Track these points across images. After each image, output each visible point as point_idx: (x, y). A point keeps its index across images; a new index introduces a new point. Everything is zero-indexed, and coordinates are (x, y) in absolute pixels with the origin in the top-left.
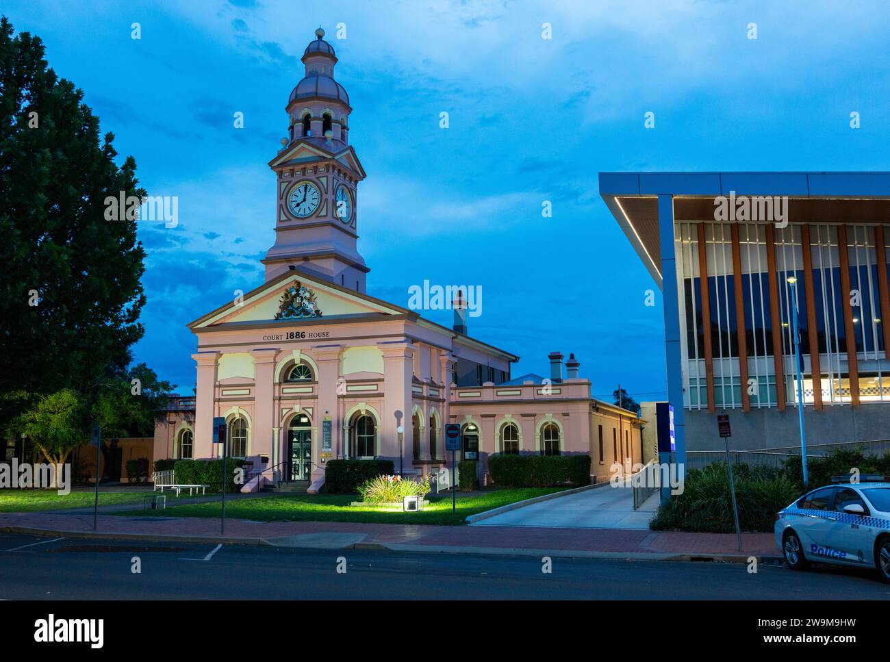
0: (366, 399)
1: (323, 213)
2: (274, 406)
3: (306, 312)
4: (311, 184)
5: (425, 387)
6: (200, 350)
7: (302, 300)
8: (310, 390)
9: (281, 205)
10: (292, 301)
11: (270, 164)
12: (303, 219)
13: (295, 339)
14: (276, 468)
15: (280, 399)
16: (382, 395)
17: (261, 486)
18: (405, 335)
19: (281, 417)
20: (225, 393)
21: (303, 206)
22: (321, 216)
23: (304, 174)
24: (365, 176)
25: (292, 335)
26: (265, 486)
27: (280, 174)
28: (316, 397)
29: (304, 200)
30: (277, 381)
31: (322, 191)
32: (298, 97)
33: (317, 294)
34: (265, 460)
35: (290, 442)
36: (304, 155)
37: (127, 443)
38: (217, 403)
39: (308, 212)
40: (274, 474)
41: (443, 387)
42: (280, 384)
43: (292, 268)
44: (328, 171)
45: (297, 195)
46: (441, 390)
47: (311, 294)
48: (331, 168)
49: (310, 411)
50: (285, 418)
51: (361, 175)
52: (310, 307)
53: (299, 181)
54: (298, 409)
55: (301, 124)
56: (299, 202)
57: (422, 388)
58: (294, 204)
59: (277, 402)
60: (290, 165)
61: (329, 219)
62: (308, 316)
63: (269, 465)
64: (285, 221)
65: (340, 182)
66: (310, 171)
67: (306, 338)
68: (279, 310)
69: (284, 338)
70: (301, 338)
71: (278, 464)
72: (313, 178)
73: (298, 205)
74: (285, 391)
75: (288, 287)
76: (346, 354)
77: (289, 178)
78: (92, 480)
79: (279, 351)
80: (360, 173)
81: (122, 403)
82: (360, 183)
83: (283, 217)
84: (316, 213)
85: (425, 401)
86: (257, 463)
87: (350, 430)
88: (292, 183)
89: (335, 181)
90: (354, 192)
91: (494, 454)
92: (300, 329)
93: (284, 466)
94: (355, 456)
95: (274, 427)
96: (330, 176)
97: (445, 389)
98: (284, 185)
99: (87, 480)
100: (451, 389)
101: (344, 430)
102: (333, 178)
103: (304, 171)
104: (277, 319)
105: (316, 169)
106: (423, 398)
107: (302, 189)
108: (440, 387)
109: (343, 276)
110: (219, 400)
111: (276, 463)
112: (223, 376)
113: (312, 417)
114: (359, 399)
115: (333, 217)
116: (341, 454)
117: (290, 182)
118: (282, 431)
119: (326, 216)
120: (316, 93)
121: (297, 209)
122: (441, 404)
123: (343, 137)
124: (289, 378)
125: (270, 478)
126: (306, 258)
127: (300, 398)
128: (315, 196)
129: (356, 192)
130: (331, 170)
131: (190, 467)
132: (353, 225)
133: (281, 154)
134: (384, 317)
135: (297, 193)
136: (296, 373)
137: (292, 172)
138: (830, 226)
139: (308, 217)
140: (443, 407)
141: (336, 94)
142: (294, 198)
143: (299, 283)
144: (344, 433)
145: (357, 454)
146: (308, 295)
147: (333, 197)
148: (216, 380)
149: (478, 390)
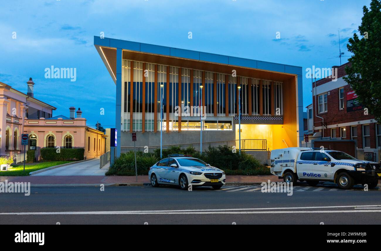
18: (4, 95)
46: (20, 120)
57: (11, 119)
91: (43, 147)
97: (22, 120)
100: (25, 120)
106: (11, 123)
140: (21, 127)
149: (38, 121)
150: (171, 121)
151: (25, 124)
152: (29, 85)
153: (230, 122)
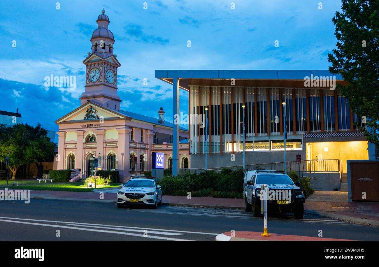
0: (112, 149)
1: (101, 80)
2: (83, 151)
3: (94, 117)
4: (97, 69)
5: (137, 144)
6: (60, 131)
7: (92, 113)
8: (95, 145)
9: (87, 78)
10: (89, 113)
11: (83, 62)
12: (94, 82)
13: (90, 127)
14: (83, 173)
15: (85, 148)
16: (117, 147)
17: (78, 180)
18: (125, 125)
19: (85, 155)
20: (68, 146)
21: (94, 78)
22: (100, 82)
23: (95, 66)
24: (120, 65)
25: (89, 125)
26: (79, 180)
27: (87, 66)
28: (96, 148)
29: (95, 75)
30: (84, 142)
31: (101, 72)
32: (93, 37)
33: (98, 110)
34: (80, 170)
35: (89, 164)
36: (95, 59)
37: (45, 164)
38: (65, 150)
39: (96, 80)
40: (82, 175)
41: (148, 144)
42: (85, 143)
43: (88, 101)
44: (102, 65)
45: (92, 74)
46: (147, 145)
47: (95, 110)
48: (104, 63)
49: (95, 153)
50: (87, 156)
51: (119, 65)
52: (95, 115)
53: (93, 69)
54: (91, 152)
55: (94, 47)
56: (93, 76)
57: (136, 144)
58: (92, 77)
59: (84, 149)
60: (90, 62)
61: (103, 83)
62: (95, 118)
63: (81, 172)
64: (88, 83)
65: (108, 68)
66: (97, 65)
67: (94, 126)
68: (85, 116)
69: (86, 127)
70: (92, 126)
71: (84, 172)
72: (98, 67)
73: (93, 77)
74: (87, 145)
75: (88, 108)
76: (107, 132)
77: (90, 67)
78: (34, 177)
79: (85, 131)
80: (118, 65)
81: (34, 150)
82: (118, 68)
83: (88, 82)
84: (98, 80)
85: (137, 149)
86: (77, 171)
87: (107, 160)
88: (91, 69)
89: (106, 68)
90: (116, 72)
91: (166, 169)
92: (92, 123)
93: (86, 173)
94: (109, 169)
95: (83, 158)
96: (103, 67)
97: (149, 145)
98: (88, 70)
99: (32, 177)
100: (152, 145)
101: (105, 160)
102: (105, 67)
103: (95, 64)
104: (84, 120)
105: (98, 64)
106: (136, 148)
107: (94, 71)
108: (146, 144)
109: (108, 103)
110: (66, 149)
111: (83, 171)
112: (67, 140)
113: (95, 155)
114: (111, 149)
115: (104, 82)
116: (104, 168)
117: (90, 69)
118: (86, 160)
119: (102, 81)
120: (99, 35)
121: (92, 79)
122: (147, 150)
123: (110, 51)
124: (89, 141)
125: (81, 177)
126: (94, 97)
127: (92, 148)
128: (99, 74)
129: (117, 72)
130: (104, 64)
131: (54, 172)
132: (115, 84)
133: (87, 58)
134: (118, 119)
135: (93, 73)
136: (91, 139)
137: (91, 65)
138: (240, 88)
139: (96, 82)
140: (148, 151)
141: (107, 35)
142: (92, 75)
143: (92, 107)
144: (105, 161)
145: (110, 168)
146: (94, 111)
147: (105, 74)
148: (65, 141)
149: (161, 145)
150: (236, 142)
151: (152, 149)
152: (160, 114)
153: (300, 141)
